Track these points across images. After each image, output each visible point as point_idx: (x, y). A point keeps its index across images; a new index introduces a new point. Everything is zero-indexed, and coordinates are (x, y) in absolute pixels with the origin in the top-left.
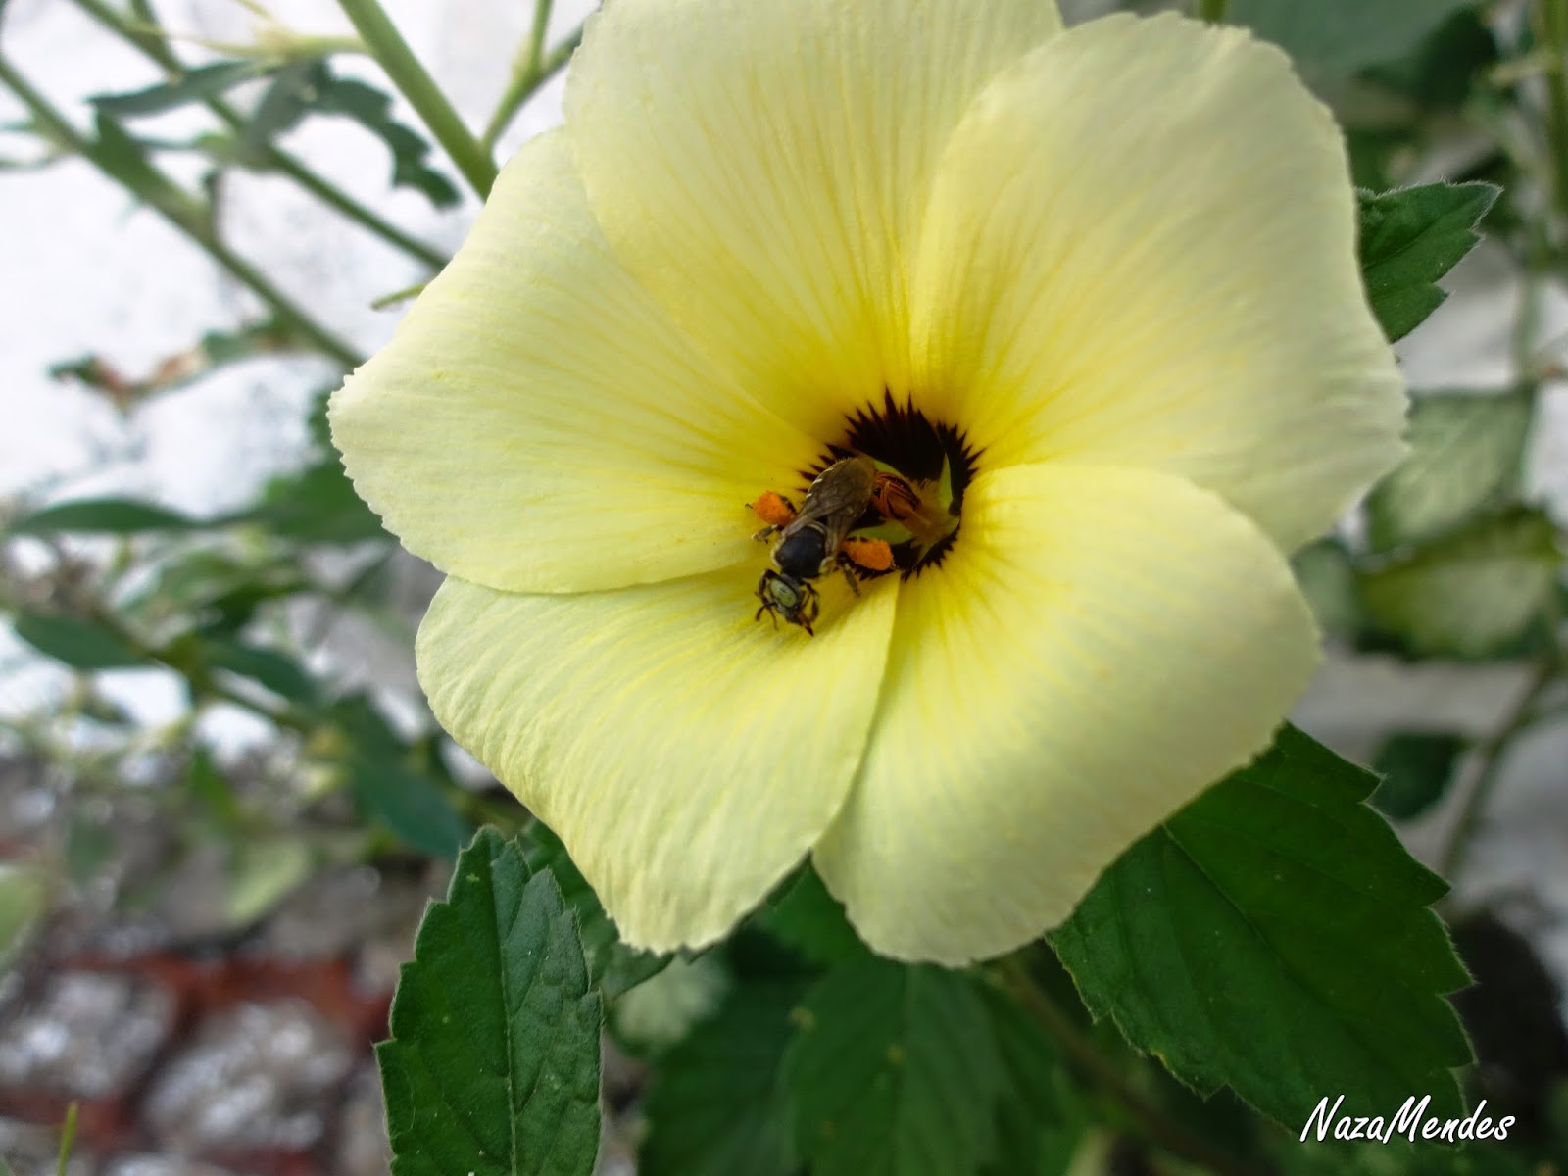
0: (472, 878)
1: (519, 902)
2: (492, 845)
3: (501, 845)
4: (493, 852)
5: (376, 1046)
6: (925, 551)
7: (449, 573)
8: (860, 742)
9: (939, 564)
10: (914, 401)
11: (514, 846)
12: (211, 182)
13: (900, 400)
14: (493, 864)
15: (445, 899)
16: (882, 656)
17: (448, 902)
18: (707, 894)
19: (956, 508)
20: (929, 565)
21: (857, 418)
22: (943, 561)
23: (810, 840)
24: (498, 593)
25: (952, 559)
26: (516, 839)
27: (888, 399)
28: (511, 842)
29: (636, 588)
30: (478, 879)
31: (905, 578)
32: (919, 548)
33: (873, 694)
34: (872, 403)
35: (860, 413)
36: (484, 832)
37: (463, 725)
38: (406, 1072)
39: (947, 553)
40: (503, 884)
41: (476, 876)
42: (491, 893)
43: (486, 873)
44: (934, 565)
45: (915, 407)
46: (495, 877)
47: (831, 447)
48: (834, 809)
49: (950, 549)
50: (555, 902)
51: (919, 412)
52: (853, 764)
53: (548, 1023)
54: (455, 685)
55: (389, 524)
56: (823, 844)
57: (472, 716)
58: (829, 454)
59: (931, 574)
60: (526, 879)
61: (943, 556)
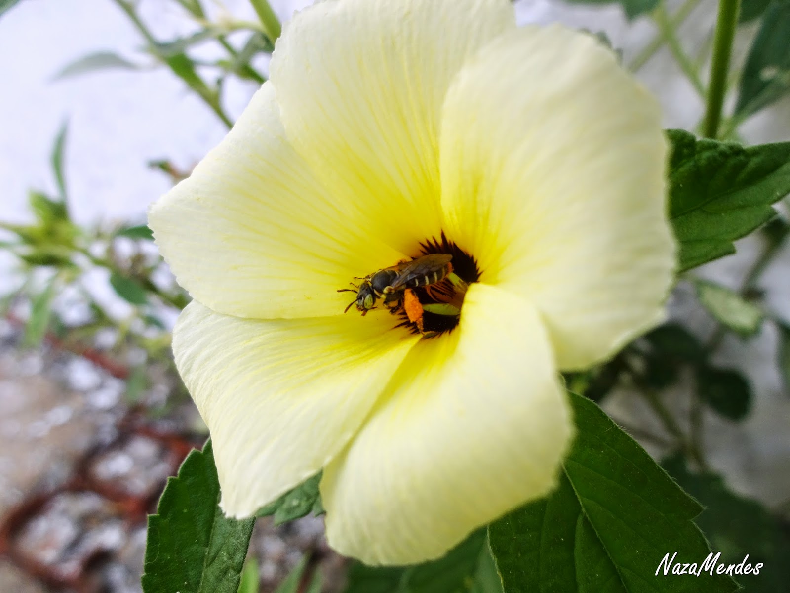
5: (148, 516)
7: (195, 298)
12: (220, 82)
15: (201, 450)
17: (202, 452)
21: (426, 244)
24: (213, 312)
27: (443, 236)
34: (435, 237)
35: (428, 242)
38: (159, 533)
53: (230, 525)
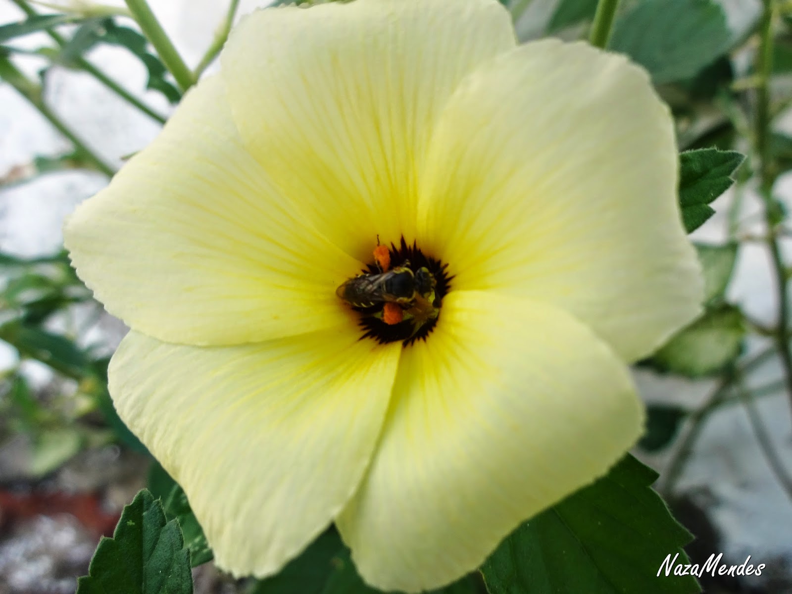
0: (130, 523)
1: (158, 539)
2: (145, 502)
3: (150, 503)
4: (145, 507)
6: (417, 328)
7: (133, 327)
8: (370, 448)
9: (425, 339)
10: (417, 244)
11: (158, 502)
13: (409, 243)
14: (144, 514)
15: (112, 537)
16: (387, 394)
17: (114, 539)
18: (269, 542)
19: (438, 304)
20: (419, 339)
22: (427, 339)
23: (335, 512)
24: (161, 342)
25: (432, 338)
26: (160, 499)
27: (403, 241)
28: (156, 500)
29: (246, 345)
30: (134, 524)
31: (405, 345)
32: (414, 325)
33: (381, 419)
34: (393, 243)
36: (141, 493)
37: (133, 420)
39: (430, 333)
40: (149, 527)
41: (133, 522)
42: (141, 532)
43: (139, 519)
44: (421, 340)
45: (418, 247)
46: (144, 521)
47: (369, 266)
48: (352, 491)
49: (432, 331)
50: (178, 541)
51: (420, 250)
52: (365, 462)
54: (130, 395)
55: (98, 296)
56: (342, 516)
57: (139, 415)
58: (367, 269)
59: (419, 345)
60: (163, 524)
61: (427, 335)
